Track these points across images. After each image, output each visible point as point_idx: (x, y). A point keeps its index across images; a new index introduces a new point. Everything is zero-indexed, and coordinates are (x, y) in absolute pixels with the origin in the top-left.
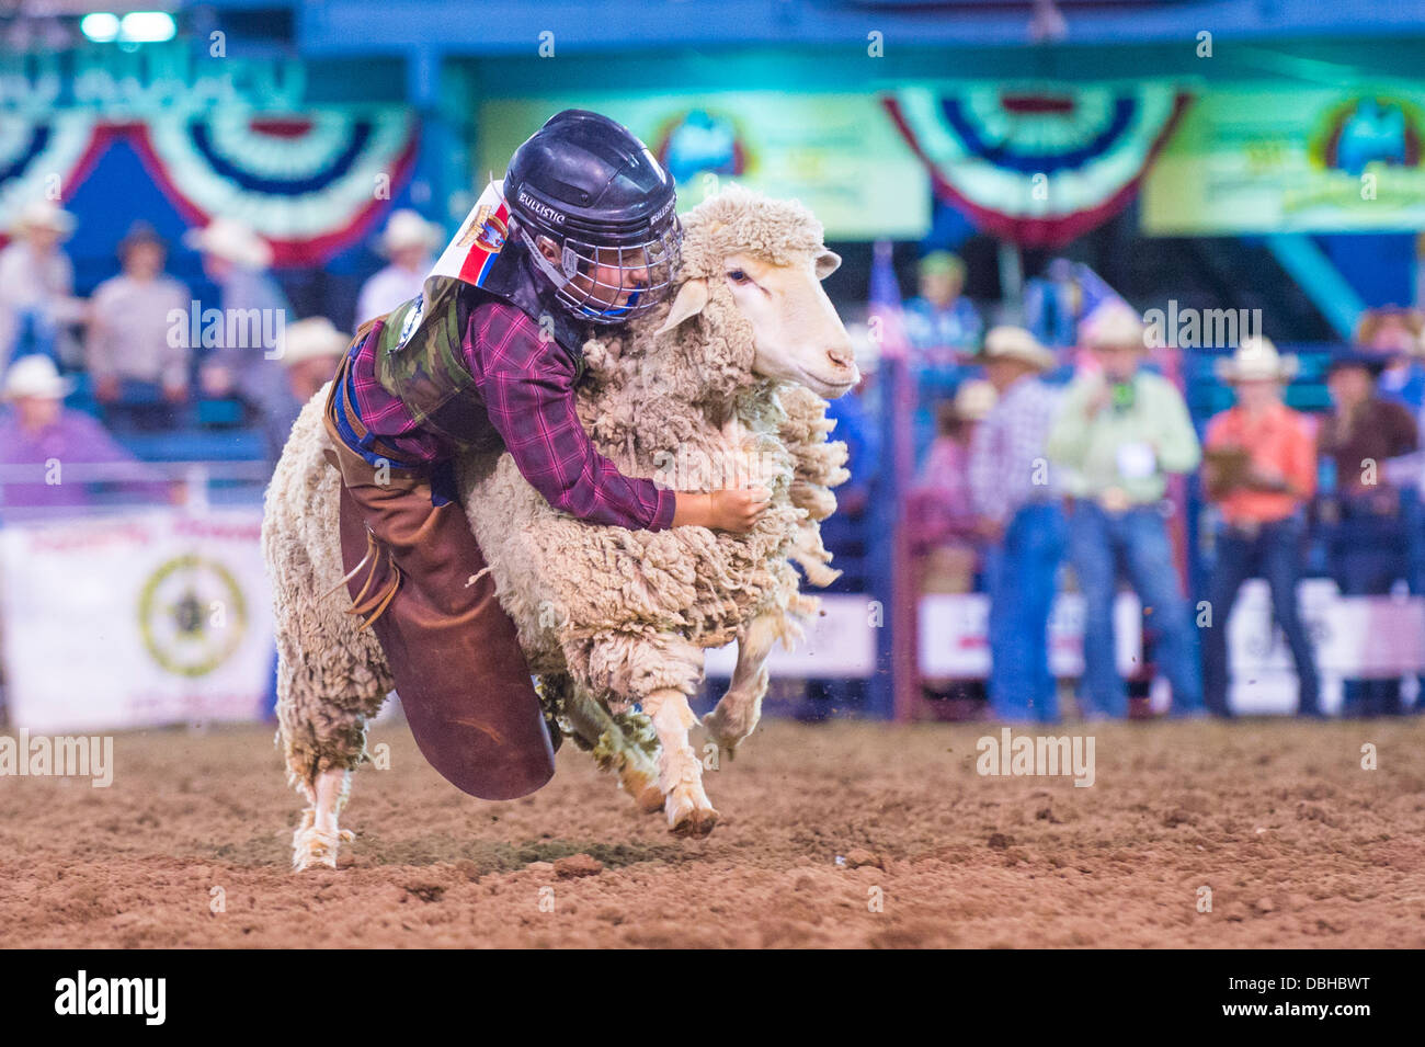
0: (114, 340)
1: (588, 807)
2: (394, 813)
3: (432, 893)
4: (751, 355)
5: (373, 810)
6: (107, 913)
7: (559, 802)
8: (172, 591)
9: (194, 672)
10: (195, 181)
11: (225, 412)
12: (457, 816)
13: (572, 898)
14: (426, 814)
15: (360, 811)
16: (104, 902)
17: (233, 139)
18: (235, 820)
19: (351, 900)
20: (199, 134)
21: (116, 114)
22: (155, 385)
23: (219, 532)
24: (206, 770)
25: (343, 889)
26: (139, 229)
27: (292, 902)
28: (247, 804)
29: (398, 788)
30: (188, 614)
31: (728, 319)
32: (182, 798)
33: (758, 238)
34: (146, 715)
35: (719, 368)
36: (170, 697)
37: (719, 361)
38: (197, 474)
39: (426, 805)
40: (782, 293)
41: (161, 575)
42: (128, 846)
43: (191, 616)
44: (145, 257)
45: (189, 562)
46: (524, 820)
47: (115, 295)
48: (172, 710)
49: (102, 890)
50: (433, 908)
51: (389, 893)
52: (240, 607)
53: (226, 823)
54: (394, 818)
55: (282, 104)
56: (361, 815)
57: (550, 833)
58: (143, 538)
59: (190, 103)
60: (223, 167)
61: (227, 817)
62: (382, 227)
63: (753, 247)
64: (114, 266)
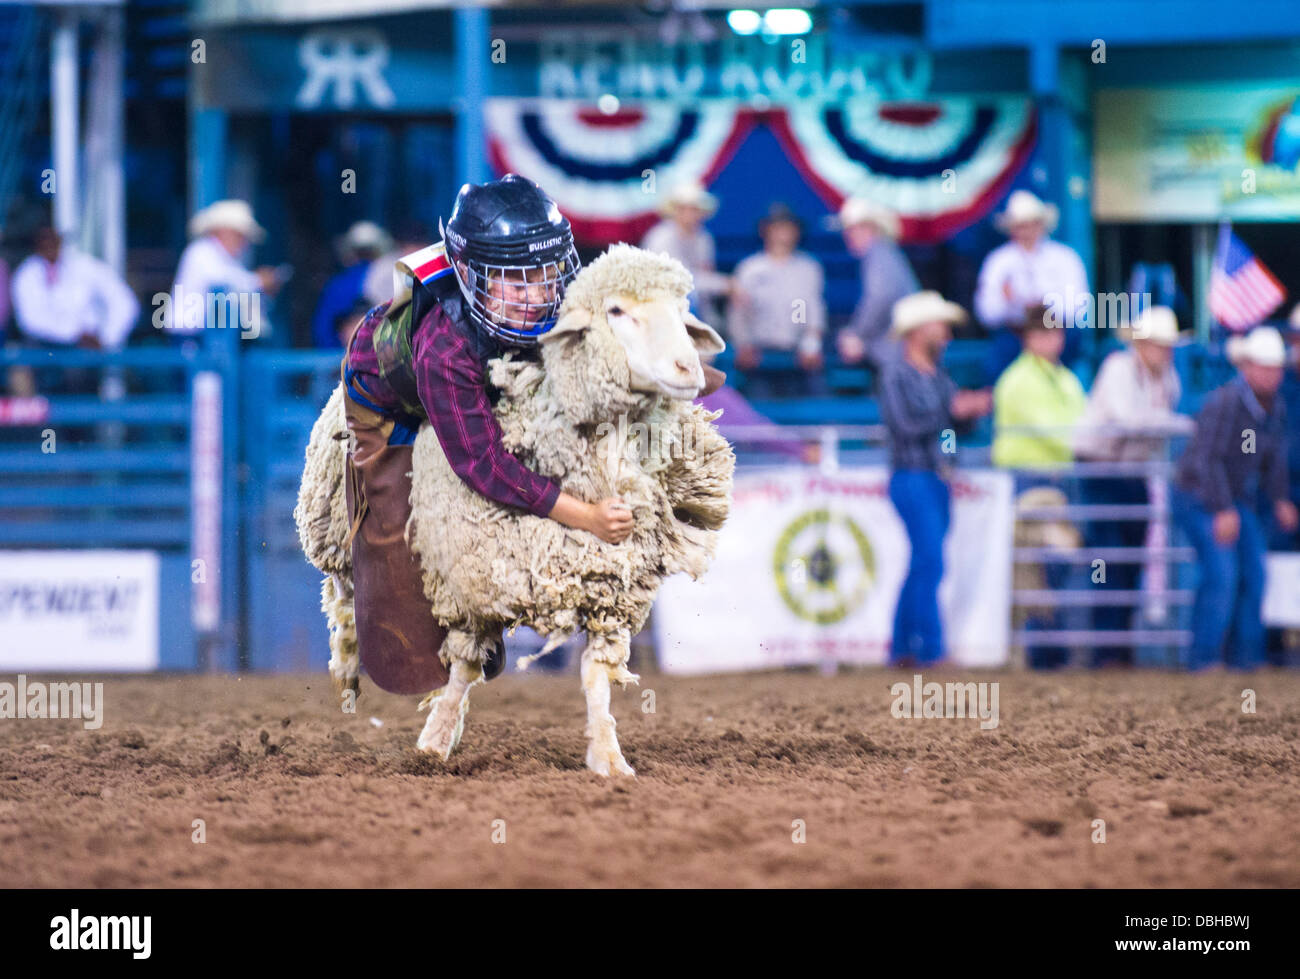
0: (753, 311)
1: (1198, 750)
2: (1015, 753)
3: (1051, 829)
4: (625, 373)
5: (996, 749)
6: (747, 841)
7: (1170, 745)
8: (806, 544)
9: (824, 619)
10: (829, 164)
11: (856, 378)
12: (1074, 757)
13: (1185, 836)
14: (1044, 755)
15: (983, 750)
16: (747, 831)
17: (865, 124)
18: (867, 757)
19: (977, 834)
20: (834, 122)
21: (758, 102)
22: (793, 352)
23: (849, 490)
24: (840, 710)
25: (969, 823)
26: (777, 209)
27: (921, 834)
28: (876, 741)
29: (1017, 729)
30: (818, 565)
31: (606, 344)
32: (816, 735)
33: (625, 280)
34: (779, 658)
35: (599, 383)
36: (803, 641)
37: (600, 377)
38: (830, 435)
39: (1044, 746)
40: (647, 322)
41: (794, 530)
42: (768, 779)
43: (823, 568)
44: (782, 234)
45: (821, 517)
46: (1137, 761)
47: (754, 269)
48: (806, 654)
49: (744, 820)
50: (1053, 843)
51: (1011, 827)
52: (869, 558)
53: (858, 760)
54: (1016, 757)
55: (911, 93)
56: (984, 755)
57: (1161, 774)
58: (780, 494)
59: (825, 93)
60: (855, 151)
61: (859, 754)
62: (1002, 206)
63: (620, 287)
64: (756, 244)
